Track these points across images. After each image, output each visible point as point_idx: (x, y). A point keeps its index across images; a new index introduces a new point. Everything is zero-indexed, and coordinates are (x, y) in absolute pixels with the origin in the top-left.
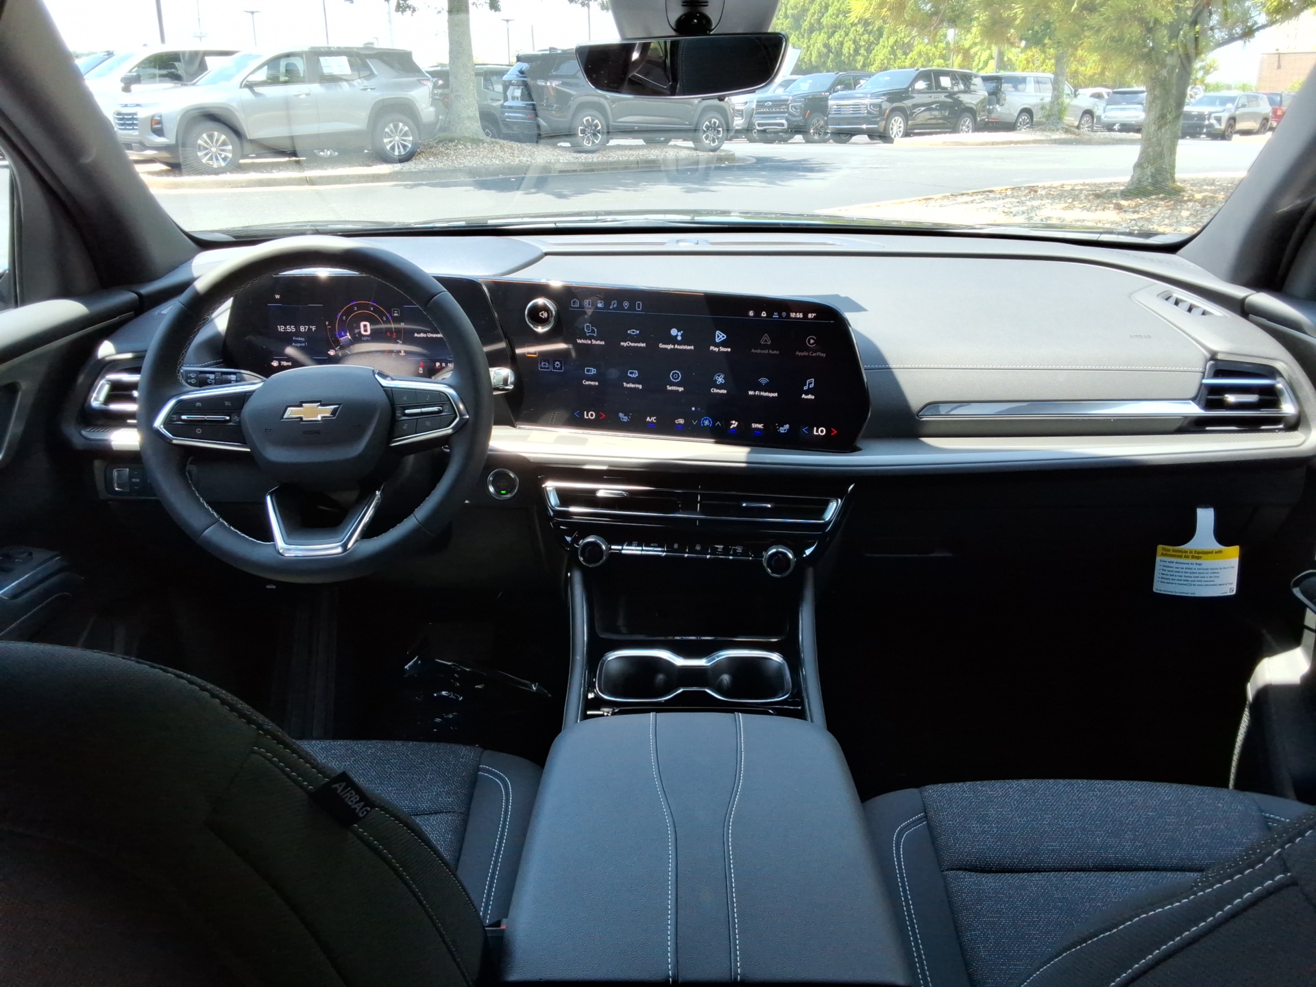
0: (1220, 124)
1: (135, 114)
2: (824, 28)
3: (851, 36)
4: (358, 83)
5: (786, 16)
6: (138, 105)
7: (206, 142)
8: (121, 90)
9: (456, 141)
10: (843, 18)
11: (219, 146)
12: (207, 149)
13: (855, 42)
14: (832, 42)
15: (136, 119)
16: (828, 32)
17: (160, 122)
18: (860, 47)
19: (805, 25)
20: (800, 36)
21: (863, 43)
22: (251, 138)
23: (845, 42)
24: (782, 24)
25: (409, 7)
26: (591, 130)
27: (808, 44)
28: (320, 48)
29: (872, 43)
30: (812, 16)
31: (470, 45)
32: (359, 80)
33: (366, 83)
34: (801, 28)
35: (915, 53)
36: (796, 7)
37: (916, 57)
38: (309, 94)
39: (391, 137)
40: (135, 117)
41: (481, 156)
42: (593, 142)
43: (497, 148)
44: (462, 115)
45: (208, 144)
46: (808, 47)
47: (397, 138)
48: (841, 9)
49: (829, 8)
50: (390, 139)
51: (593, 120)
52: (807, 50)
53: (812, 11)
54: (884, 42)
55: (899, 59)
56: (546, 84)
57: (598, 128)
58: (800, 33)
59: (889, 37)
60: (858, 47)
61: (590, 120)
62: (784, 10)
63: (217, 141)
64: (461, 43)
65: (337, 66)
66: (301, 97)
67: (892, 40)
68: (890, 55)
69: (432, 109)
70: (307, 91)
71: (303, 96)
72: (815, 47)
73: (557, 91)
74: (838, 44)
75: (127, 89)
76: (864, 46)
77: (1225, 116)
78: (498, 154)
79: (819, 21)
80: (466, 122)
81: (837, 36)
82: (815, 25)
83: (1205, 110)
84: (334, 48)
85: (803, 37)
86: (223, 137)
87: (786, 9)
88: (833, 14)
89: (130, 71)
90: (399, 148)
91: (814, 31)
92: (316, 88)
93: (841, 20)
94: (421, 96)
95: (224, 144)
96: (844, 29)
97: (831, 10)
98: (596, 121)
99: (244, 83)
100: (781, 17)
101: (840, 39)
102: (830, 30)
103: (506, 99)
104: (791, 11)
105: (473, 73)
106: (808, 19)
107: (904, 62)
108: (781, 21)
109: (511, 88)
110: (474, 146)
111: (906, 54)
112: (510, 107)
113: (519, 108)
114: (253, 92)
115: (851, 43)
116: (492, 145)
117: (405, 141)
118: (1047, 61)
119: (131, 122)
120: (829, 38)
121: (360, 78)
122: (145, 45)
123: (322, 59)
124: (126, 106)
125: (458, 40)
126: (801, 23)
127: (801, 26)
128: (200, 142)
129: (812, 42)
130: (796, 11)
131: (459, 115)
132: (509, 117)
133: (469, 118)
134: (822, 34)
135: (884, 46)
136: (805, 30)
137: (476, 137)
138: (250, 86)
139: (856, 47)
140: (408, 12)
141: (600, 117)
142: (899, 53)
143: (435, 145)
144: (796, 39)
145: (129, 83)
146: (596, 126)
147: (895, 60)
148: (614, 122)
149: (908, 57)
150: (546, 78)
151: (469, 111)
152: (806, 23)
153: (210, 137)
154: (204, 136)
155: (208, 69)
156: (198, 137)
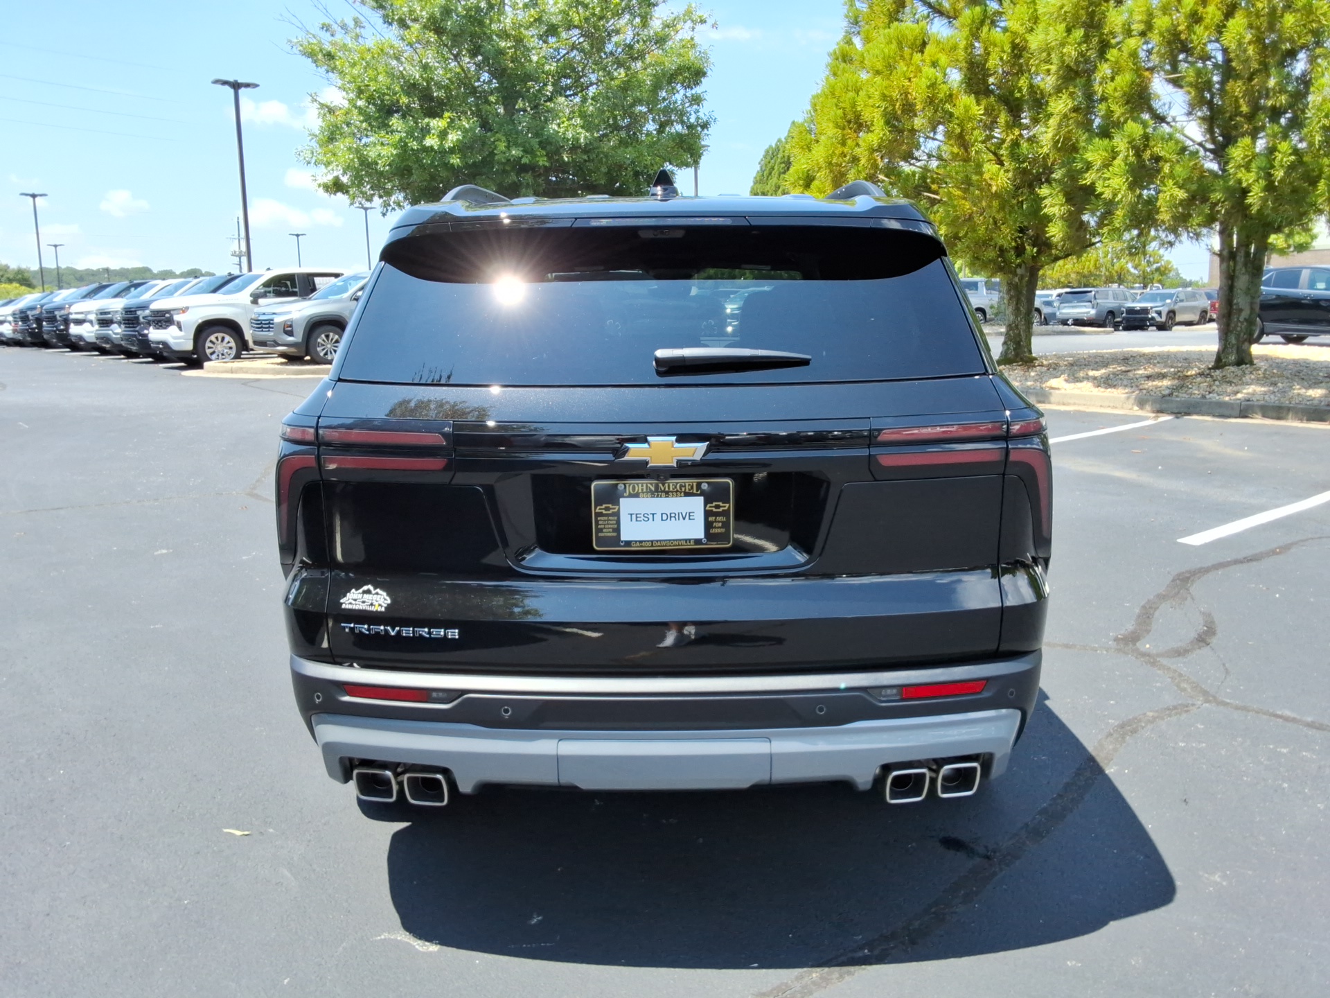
0: (1162, 317)
1: (272, 320)
6: (274, 314)
7: (323, 340)
8: (250, 303)
11: (333, 344)
12: (323, 345)
15: (273, 324)
17: (291, 326)
40: (271, 322)
45: (325, 342)
63: (332, 339)
75: (255, 302)
77: (1164, 310)
83: (1148, 305)
86: (337, 337)
89: (257, 289)
95: (336, 342)
99: (353, 297)
114: (358, 303)
119: (267, 326)
124: (264, 314)
128: (319, 340)
145: (256, 299)
153: (327, 337)
154: (323, 336)
155: (317, 287)
156: (319, 336)
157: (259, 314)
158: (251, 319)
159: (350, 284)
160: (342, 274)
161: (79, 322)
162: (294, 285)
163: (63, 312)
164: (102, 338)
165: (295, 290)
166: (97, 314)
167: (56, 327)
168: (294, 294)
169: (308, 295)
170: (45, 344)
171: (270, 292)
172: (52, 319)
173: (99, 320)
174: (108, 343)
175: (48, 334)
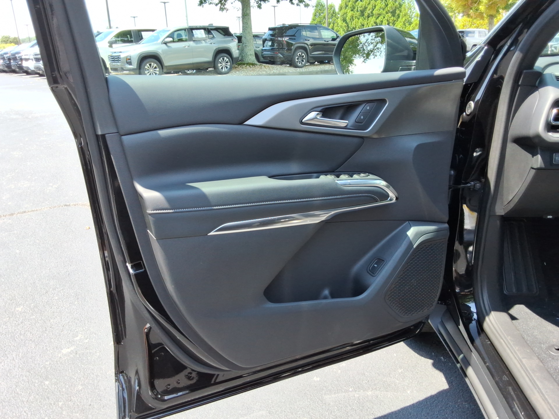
0: (556, 50)
2: (374, 15)
3: (386, 18)
4: (208, 41)
5: (357, 11)
6: (120, 52)
7: (148, 67)
8: (108, 47)
9: (246, 65)
10: (382, 11)
11: (154, 69)
12: (149, 70)
13: (388, 20)
14: (378, 21)
15: (120, 58)
16: (376, 17)
17: (130, 59)
18: (390, 22)
19: (366, 14)
20: (364, 19)
21: (391, 21)
22: (166, 65)
23: (383, 21)
24: (356, 14)
25: (225, 9)
26: (301, 58)
27: (367, 22)
28: (193, 26)
29: (395, 21)
30: (369, 10)
31: (251, 24)
32: (209, 40)
33: (212, 41)
34: (364, 16)
35: (414, 24)
36: (362, 7)
37: (415, 26)
38: (189, 46)
39: (221, 63)
40: (119, 57)
41: (257, 70)
42: (302, 63)
43: (263, 67)
44: (248, 54)
45: (149, 68)
46: (367, 23)
47: (224, 64)
48: (381, 7)
49: (376, 7)
50: (221, 64)
51: (302, 54)
52: (367, 25)
53: (369, 8)
54: (400, 20)
55: (407, 27)
56: (282, 39)
57: (304, 57)
58: (364, 18)
59: (402, 18)
60: (389, 22)
61: (301, 54)
62: (357, 8)
63: (153, 67)
64: (247, 23)
65: (200, 34)
66: (186, 47)
67: (404, 19)
68: (403, 25)
69: (238, 51)
70: (188, 45)
71: (187, 47)
72: (371, 23)
73: (287, 42)
74: (380, 22)
75: (111, 46)
76: (392, 22)
78: (264, 69)
79: (372, 12)
80: (249, 56)
81: (380, 18)
82: (370, 14)
84: (198, 26)
85: (365, 19)
86: (155, 65)
87: (358, 8)
88: (378, 9)
89: (112, 39)
90: (224, 68)
91: (370, 17)
92: (191, 43)
93: (381, 11)
94: (233, 46)
95: (155, 68)
96: (383, 15)
97: (377, 7)
98: (303, 54)
99: (163, 42)
100: (355, 11)
101: (381, 20)
102: (377, 16)
103: (264, 47)
104: (360, 9)
105: (252, 36)
106: (367, 12)
107: (409, 28)
108: (355, 13)
109: (266, 42)
110: (254, 66)
111: (410, 25)
112: (265, 50)
113: (269, 50)
114: (167, 45)
115: (386, 21)
116: (261, 66)
117: (227, 65)
118: (472, 25)
119: (117, 59)
120: (376, 19)
121: (209, 39)
122: (117, 28)
123: (194, 31)
124: (115, 52)
125: (246, 22)
126: (364, 14)
127: (364, 15)
128: (146, 67)
129: (369, 21)
130: (362, 9)
131: (247, 54)
132: (265, 54)
133: (251, 55)
134: (373, 18)
135: (400, 22)
136: (366, 16)
137: (254, 63)
138: (166, 43)
139: (388, 23)
140: (225, 11)
141: (305, 53)
142: (407, 24)
143: (237, 67)
144: (362, 20)
145: (111, 44)
146: (303, 56)
147: (405, 27)
148: (310, 54)
149: (411, 26)
150: (282, 36)
151: (251, 52)
152: (366, 13)
153: (150, 65)
154: (148, 65)
155: (143, 37)
156: (145, 65)
157: (113, 53)
158: (109, 56)
159: (161, 35)
160: (156, 30)
161: (27, 60)
162: (131, 37)
163: (19, 55)
164: (37, 68)
165: (132, 39)
166: (33, 55)
167: (17, 63)
168: (131, 42)
169: (139, 42)
170: (14, 72)
171: (119, 41)
172: (15, 59)
173: (35, 58)
174: (40, 71)
175: (14, 66)
